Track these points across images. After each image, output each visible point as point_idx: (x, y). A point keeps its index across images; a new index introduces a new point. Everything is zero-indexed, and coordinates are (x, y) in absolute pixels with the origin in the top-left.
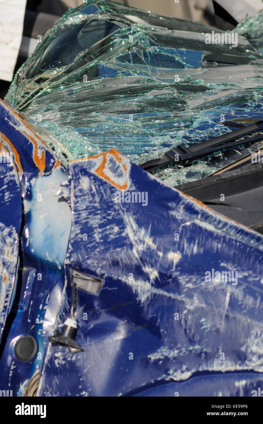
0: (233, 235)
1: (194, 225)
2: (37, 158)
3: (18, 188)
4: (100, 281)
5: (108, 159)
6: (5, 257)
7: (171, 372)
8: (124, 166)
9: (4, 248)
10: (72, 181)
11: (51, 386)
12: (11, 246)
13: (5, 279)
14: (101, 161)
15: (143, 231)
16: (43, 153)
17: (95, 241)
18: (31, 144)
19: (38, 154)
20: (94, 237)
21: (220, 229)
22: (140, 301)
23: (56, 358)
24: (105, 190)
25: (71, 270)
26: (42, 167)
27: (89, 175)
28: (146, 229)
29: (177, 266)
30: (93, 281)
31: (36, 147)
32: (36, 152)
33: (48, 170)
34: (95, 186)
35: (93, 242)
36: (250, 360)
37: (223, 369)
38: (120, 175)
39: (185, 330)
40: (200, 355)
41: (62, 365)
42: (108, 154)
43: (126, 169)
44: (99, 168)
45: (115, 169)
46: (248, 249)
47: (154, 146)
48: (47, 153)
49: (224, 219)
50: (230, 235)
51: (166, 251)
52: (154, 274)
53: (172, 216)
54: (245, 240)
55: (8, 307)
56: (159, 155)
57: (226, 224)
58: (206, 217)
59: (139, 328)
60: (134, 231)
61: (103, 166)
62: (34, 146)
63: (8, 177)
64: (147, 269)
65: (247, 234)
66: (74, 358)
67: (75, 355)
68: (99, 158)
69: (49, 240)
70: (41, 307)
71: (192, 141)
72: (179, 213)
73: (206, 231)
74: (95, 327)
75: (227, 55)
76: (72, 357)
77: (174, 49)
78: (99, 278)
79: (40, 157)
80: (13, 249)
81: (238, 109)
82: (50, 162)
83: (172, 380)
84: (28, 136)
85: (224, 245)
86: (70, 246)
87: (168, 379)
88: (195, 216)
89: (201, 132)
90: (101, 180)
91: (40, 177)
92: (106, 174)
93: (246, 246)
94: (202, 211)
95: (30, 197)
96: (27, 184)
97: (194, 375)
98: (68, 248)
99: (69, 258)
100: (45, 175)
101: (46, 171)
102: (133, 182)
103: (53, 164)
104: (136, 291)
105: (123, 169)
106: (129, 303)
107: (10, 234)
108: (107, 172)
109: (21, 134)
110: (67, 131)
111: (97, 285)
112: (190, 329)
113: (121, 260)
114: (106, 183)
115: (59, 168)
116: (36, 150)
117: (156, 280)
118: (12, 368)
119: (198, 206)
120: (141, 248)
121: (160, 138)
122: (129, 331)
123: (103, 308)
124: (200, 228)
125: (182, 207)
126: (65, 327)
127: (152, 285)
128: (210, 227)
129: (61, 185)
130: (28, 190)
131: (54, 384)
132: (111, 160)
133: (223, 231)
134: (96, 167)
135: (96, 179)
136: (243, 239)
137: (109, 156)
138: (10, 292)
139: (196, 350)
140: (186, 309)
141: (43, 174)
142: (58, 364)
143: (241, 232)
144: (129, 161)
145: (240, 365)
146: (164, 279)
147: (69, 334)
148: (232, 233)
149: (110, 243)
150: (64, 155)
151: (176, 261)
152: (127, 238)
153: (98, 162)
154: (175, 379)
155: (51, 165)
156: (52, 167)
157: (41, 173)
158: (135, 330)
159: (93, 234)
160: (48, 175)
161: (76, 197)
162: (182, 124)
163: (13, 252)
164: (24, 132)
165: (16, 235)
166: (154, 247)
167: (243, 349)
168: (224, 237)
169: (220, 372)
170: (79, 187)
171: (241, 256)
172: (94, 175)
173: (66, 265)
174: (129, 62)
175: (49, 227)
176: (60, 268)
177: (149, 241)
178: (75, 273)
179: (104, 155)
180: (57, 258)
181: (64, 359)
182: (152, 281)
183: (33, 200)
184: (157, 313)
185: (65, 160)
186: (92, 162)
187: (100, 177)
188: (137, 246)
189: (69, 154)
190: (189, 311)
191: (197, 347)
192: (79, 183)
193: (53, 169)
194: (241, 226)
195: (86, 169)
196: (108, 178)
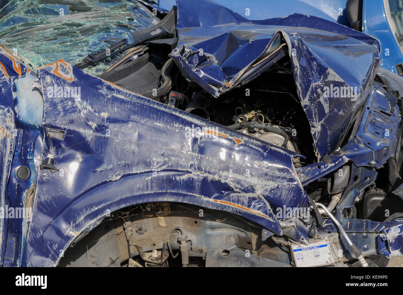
0: (135, 100)
1: (113, 96)
2: (16, 68)
3: (9, 85)
4: (64, 132)
5: (59, 65)
6: (7, 124)
7: (110, 177)
8: (69, 68)
9: (6, 119)
10: (41, 79)
11: (42, 191)
12: (10, 118)
13: (9, 136)
14: (56, 66)
15: (85, 103)
16: (19, 65)
17: (59, 110)
18: (11, 60)
19: (16, 66)
20: (58, 108)
21: (128, 97)
22: (88, 141)
23: (44, 176)
24: (60, 82)
25: (46, 128)
26: (20, 73)
27: (50, 74)
28: (87, 101)
29: (107, 120)
30: (59, 133)
31: (14, 62)
32: (15, 65)
33: (23, 74)
34: (54, 80)
35: (58, 111)
36: (153, 165)
37: (138, 172)
38: (68, 73)
39: (115, 154)
40: (125, 166)
41: (47, 179)
42: (59, 62)
43: (70, 70)
44: (55, 70)
45: (64, 70)
46: (145, 106)
47: (74, 56)
48: (21, 64)
49: (129, 92)
50: (134, 100)
51: (99, 112)
52: (94, 125)
53: (100, 92)
54: (142, 102)
55: (12, 151)
56: (79, 61)
57: (130, 95)
58: (119, 92)
59: (89, 155)
60: (80, 103)
61: (57, 69)
62: (13, 61)
63: (2, 80)
64: (90, 123)
65: (142, 99)
66: (54, 175)
67: (55, 173)
68: (54, 65)
69: (30, 113)
70: (29, 150)
71: (92, 52)
72: (104, 91)
73: (120, 99)
74: (63, 157)
75: (79, 6)
76: (53, 175)
77: (53, 5)
78: (63, 131)
79: (18, 67)
80: (11, 119)
81: (107, 34)
82: (24, 70)
83: (111, 181)
84: (8, 56)
85: (131, 106)
86: (44, 114)
87: (108, 180)
88: (113, 92)
89: (95, 47)
90: (57, 77)
91: (20, 78)
92: (59, 73)
93: (143, 105)
94: (116, 88)
95: (15, 90)
96: (12, 83)
97: (122, 177)
98: (43, 116)
99: (45, 121)
100: (22, 77)
101: (22, 75)
102: (75, 76)
103: (26, 70)
104: (85, 135)
105: (68, 70)
106: (81, 143)
107: (8, 111)
108: (60, 72)
109: (4, 55)
110: (28, 52)
111: (61, 134)
112: (118, 153)
113: (75, 119)
114: (60, 78)
115: (29, 72)
116: (15, 64)
117: (96, 128)
118: (17, 184)
119: (113, 86)
120: (85, 112)
121: (76, 52)
122: (83, 158)
123: (67, 146)
124: (117, 98)
125: (105, 87)
126: (48, 159)
127: (94, 131)
128: (122, 97)
129: (35, 82)
130: (13, 86)
131: (44, 189)
132: (61, 65)
133: (130, 99)
134: (53, 70)
135: (54, 76)
136: (140, 101)
137: (59, 63)
138: (13, 143)
139: (122, 164)
140: (115, 142)
141: (21, 76)
142: (45, 179)
143: (139, 98)
144: (71, 65)
145: (147, 169)
146: (100, 127)
147: (51, 162)
148: (134, 99)
149: (67, 110)
150: (30, 65)
151: (106, 117)
152: (76, 107)
153: (54, 66)
154: (112, 180)
155: (24, 71)
156: (25, 72)
157: (20, 76)
158: (86, 157)
159: (57, 107)
160: (24, 77)
161: (44, 87)
162: (83, 44)
163: (11, 121)
164: (5, 54)
165: (12, 111)
166: (92, 110)
167: (148, 160)
168: (131, 102)
169: (137, 174)
170: (46, 82)
171: (142, 110)
172: (53, 75)
173: (43, 125)
174: (31, 13)
175: (28, 105)
176: (38, 127)
177: (89, 108)
178: (48, 129)
179: (57, 63)
180: (36, 122)
181: (48, 176)
182: (94, 129)
183: (17, 92)
184: (98, 146)
185: (31, 68)
186: (50, 67)
187: (56, 75)
188: (83, 111)
189: (32, 64)
190: (116, 143)
191: (123, 162)
192: (45, 79)
193: (26, 73)
194: (138, 95)
195: (48, 71)
196: (61, 75)
